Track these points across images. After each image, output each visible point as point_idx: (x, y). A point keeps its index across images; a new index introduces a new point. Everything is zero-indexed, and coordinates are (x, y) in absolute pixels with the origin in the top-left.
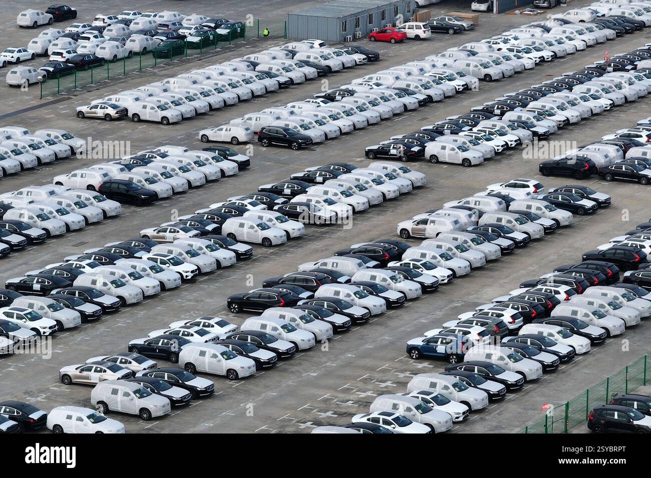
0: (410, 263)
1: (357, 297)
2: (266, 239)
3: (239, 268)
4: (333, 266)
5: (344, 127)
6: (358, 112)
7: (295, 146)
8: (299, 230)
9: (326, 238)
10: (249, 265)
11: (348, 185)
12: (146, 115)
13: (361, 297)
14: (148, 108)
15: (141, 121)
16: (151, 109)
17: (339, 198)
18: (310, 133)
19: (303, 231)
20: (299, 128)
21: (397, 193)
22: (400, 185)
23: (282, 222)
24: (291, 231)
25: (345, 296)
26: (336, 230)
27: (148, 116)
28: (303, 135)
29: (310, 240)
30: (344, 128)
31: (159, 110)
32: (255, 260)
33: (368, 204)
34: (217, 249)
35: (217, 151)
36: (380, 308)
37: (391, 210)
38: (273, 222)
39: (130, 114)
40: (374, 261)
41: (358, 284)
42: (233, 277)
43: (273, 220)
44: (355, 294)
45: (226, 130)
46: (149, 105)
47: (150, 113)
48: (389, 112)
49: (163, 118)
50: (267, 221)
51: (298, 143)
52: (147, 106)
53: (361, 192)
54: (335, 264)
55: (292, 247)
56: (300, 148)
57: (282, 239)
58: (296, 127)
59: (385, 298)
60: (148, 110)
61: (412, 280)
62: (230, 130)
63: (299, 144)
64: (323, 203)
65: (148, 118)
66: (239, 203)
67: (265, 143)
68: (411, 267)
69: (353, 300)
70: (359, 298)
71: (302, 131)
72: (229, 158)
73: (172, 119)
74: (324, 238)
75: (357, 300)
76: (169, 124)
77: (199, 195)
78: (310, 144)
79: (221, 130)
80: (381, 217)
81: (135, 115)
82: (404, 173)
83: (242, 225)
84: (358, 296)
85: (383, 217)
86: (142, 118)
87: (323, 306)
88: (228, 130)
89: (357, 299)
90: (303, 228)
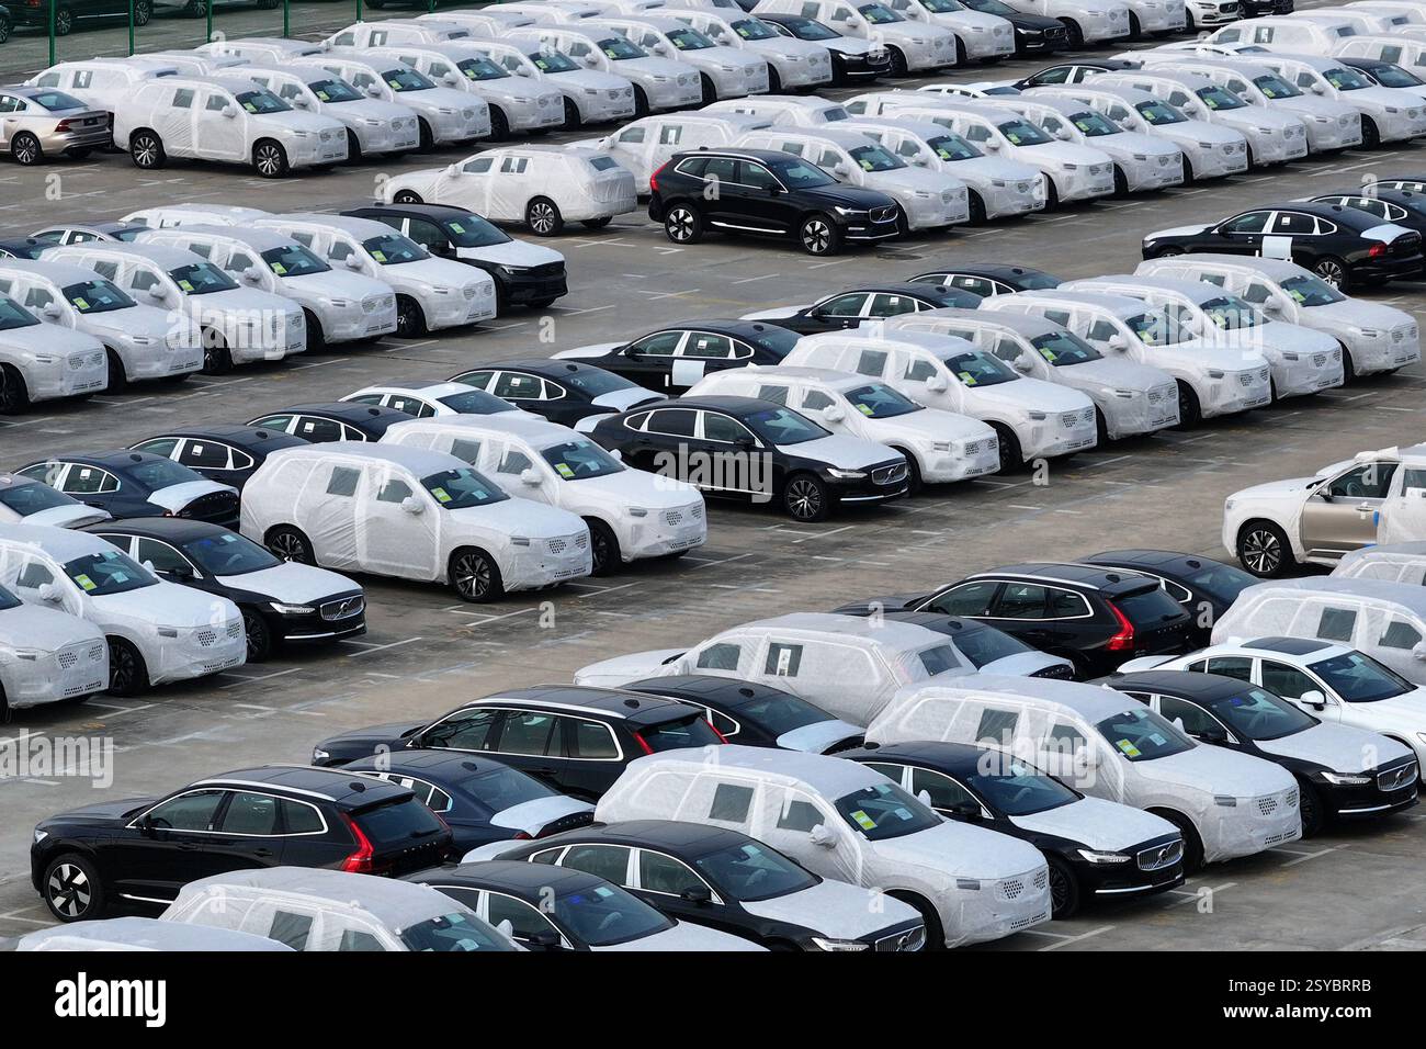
0: (1249, 661)
1: (856, 826)
2: (468, 558)
3: (258, 694)
4: (771, 668)
5: (1068, 173)
6: (1146, 125)
7: (816, 235)
8: (672, 517)
9: (826, 570)
10: (323, 679)
11: (999, 336)
12: (189, 135)
13: (887, 829)
14: (198, 104)
15: (164, 162)
16: (210, 107)
17: (941, 392)
18: (899, 185)
19: (698, 528)
20: (849, 161)
21: (1261, 391)
22: (1278, 356)
23: (582, 473)
24: (622, 525)
25: (781, 824)
26: (898, 537)
27: (195, 138)
28: (865, 189)
29: (731, 576)
30: (1070, 181)
31: (243, 114)
32: (374, 660)
33: (1093, 424)
34: (137, 582)
35: (406, 222)
36: (1003, 899)
37: (1215, 462)
38: (527, 474)
39: (121, 136)
40: (1040, 653)
41: (888, 760)
42: (197, 735)
43: (527, 464)
44: (846, 806)
45: (506, 168)
46: (202, 91)
47: (204, 124)
48: (1288, 133)
49: (263, 145)
50: (500, 469)
51: (829, 221)
52: (192, 93)
53: (1061, 369)
54: (785, 654)
55: (618, 603)
56: (840, 245)
57: (562, 555)
58: (831, 159)
59: (1048, 844)
60: (197, 110)
61: (1247, 747)
62: (522, 167)
63: (839, 228)
64: (843, 407)
65: (196, 148)
66: (394, 399)
67: (681, 223)
68: (1256, 676)
69: (828, 846)
70: (872, 835)
71: (862, 177)
72: (462, 252)
73: (301, 148)
74: (815, 568)
75: (856, 846)
76: (285, 171)
77: (252, 397)
78: (888, 228)
79: (485, 166)
80: (1156, 490)
81: (142, 134)
82: (1305, 304)
83: (344, 482)
84: (862, 818)
85: (1165, 488)
86: (173, 147)
87: (617, 875)
88: (514, 166)
89: (854, 842)
90: (695, 511)
